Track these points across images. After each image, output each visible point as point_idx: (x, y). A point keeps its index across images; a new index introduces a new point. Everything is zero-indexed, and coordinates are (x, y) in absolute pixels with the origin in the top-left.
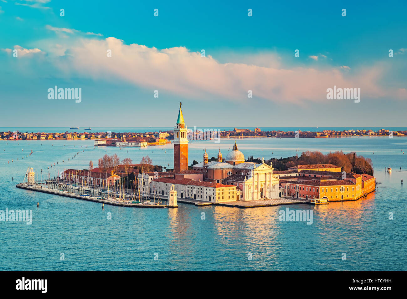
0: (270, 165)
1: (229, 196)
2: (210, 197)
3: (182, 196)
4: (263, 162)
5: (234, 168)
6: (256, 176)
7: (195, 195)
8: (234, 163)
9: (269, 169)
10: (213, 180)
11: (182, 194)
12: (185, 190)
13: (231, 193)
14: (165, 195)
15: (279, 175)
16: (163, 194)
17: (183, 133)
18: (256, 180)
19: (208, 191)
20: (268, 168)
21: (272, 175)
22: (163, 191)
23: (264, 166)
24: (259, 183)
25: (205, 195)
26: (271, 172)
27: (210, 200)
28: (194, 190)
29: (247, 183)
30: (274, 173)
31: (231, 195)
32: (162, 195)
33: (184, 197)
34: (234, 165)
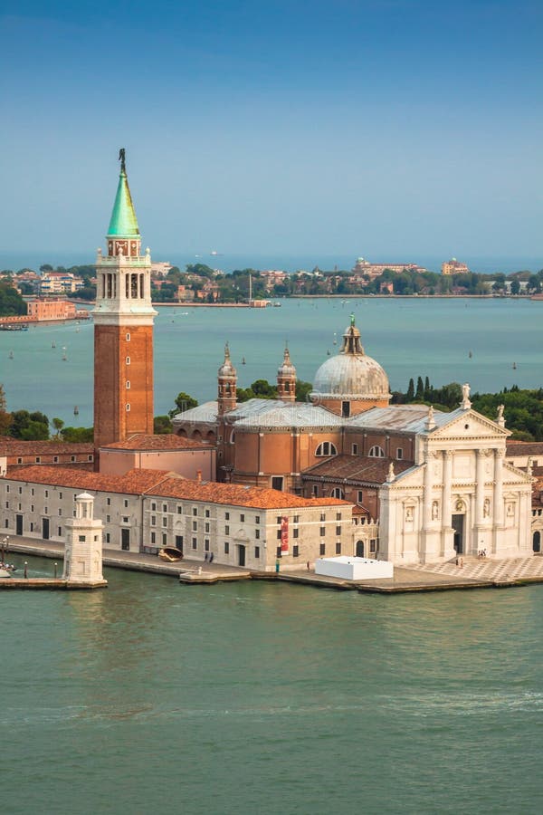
0: (494, 416)
1: (323, 547)
2: (242, 549)
3: (126, 545)
4: (467, 404)
5: (343, 428)
6: (434, 464)
7: (179, 539)
8: (346, 405)
9: (492, 433)
10: (257, 477)
11: (126, 533)
12: (138, 516)
13: (331, 532)
14: (54, 538)
15: (534, 458)
16: (46, 535)
17: (134, 277)
18: (434, 480)
19: (234, 523)
20: (490, 432)
21: (502, 459)
22: (46, 522)
23: (470, 422)
24: (449, 491)
25: (221, 540)
26: (501, 445)
27: (242, 562)
28: (176, 517)
29: (400, 492)
30: (511, 452)
31: (330, 540)
32: (40, 536)
33: (134, 549)
34: (346, 413)
